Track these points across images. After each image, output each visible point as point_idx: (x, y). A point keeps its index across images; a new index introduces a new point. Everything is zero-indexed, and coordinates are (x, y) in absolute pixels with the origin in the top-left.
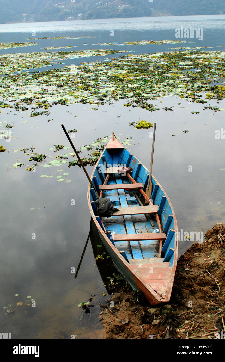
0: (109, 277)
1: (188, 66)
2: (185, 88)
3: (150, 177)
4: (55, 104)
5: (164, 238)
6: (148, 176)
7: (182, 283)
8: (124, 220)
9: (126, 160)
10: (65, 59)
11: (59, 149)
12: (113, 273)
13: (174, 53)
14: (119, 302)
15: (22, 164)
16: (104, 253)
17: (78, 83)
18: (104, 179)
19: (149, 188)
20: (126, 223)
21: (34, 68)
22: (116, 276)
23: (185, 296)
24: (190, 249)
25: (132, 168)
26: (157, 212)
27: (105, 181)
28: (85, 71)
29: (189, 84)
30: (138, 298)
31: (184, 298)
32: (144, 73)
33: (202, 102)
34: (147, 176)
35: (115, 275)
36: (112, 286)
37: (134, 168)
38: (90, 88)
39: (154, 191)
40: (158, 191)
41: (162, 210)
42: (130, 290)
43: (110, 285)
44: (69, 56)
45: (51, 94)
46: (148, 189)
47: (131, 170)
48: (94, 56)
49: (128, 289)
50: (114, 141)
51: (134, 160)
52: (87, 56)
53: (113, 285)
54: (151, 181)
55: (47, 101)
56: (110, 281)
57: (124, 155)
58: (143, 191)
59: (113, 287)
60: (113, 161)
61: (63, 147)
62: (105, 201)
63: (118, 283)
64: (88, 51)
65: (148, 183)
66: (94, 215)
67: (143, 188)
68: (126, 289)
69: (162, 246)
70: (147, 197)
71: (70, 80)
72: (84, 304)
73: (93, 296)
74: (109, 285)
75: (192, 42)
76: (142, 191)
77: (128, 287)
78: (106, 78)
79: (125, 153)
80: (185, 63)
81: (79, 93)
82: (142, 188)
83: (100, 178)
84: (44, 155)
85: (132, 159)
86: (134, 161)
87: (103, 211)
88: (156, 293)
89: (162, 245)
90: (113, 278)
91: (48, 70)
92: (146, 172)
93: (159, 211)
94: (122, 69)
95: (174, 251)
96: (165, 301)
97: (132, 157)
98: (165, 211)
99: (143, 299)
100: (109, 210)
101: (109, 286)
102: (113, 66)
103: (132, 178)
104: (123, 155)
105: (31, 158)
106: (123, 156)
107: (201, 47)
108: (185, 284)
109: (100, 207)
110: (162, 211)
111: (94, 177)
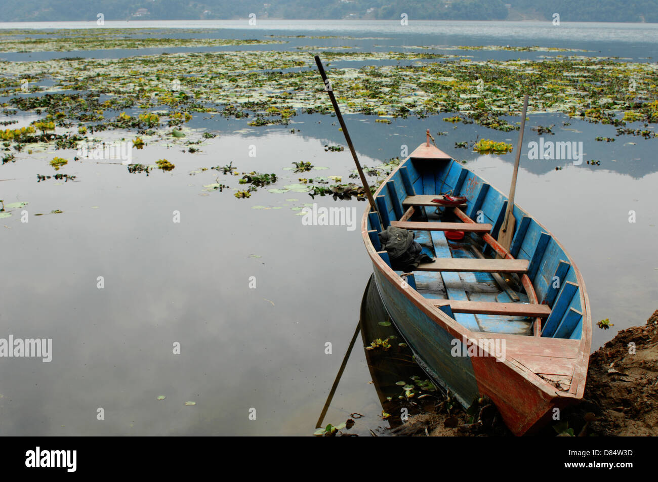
0: (402, 383)
1: (582, 78)
2: (579, 103)
3: (510, 206)
4: (309, 113)
5: (547, 314)
6: (506, 203)
7: (602, 395)
8: (443, 287)
9: (453, 183)
10: (337, 60)
11: (303, 168)
12: (412, 376)
13: (554, 62)
14: (426, 431)
15: (224, 186)
16: (392, 337)
17: (358, 88)
18: (403, 212)
19: (506, 227)
20: (448, 292)
21: (274, 69)
22: (421, 382)
23: (614, 422)
24: (612, 340)
25: (467, 198)
26: (525, 270)
27: (404, 216)
28: (373, 75)
29: (586, 99)
30: (479, 418)
31: (610, 425)
32: (493, 82)
33: (616, 123)
34: (503, 203)
35: (418, 379)
36: (408, 399)
37: (472, 197)
38: (382, 95)
39: (519, 230)
40: (530, 230)
41: (539, 265)
42: (457, 411)
43: (403, 398)
44: (344, 58)
45: (301, 99)
46: (504, 231)
47: (465, 201)
48: (392, 59)
49: (451, 407)
50: (428, 148)
51: (472, 179)
52: (378, 59)
53: (410, 398)
54: (513, 214)
55: (292, 108)
56: (403, 390)
57: (450, 174)
58: (491, 238)
59: (411, 403)
60: (423, 188)
61: (312, 167)
62: (402, 232)
63: (425, 395)
64: (382, 53)
65: (506, 217)
66: (374, 250)
67: (491, 232)
68: (446, 405)
69: (542, 329)
70: (501, 247)
71: (343, 84)
72: (330, 430)
73: (359, 416)
74: (400, 397)
75: (589, 51)
76: (489, 238)
77: (451, 403)
78: (415, 85)
79: (452, 168)
80: (577, 74)
81: (358, 101)
82: (488, 232)
83: (392, 208)
84: (273, 175)
85: (467, 178)
86: (472, 181)
87: (395, 252)
88: (542, 380)
89: (540, 326)
90: (412, 385)
91: (300, 71)
92: (501, 199)
93: (532, 269)
94: (450, 76)
95: (581, 316)
96: (571, 396)
97: (469, 175)
98: (547, 265)
99: (494, 421)
100: (410, 255)
101: (399, 399)
102: (430, 72)
103: (466, 216)
104: (448, 174)
105: (244, 178)
106: (447, 176)
107: (607, 58)
108: (611, 398)
109: (389, 243)
110: (538, 269)
111: (378, 196)
